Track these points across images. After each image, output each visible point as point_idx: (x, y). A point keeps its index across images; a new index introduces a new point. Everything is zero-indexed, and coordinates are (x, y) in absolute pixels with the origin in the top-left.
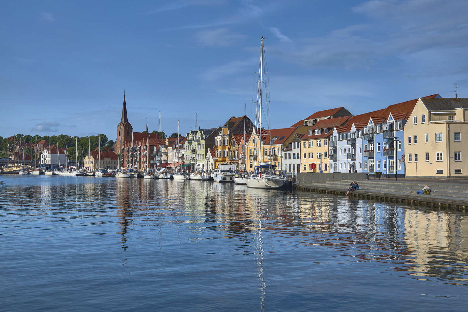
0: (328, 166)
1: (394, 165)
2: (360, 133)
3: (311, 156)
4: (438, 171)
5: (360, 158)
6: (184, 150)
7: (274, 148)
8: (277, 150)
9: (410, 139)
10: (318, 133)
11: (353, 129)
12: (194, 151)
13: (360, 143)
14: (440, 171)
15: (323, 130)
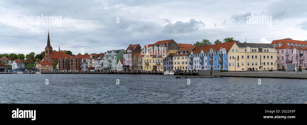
0: (187, 67)
1: (223, 67)
2: (206, 54)
3: (179, 63)
4: (242, 69)
5: (205, 64)
6: (103, 61)
7: (158, 60)
8: (160, 61)
9: (230, 57)
10: (182, 53)
11: (202, 52)
12: (110, 61)
13: (205, 58)
14: (243, 69)
15: (184, 52)
